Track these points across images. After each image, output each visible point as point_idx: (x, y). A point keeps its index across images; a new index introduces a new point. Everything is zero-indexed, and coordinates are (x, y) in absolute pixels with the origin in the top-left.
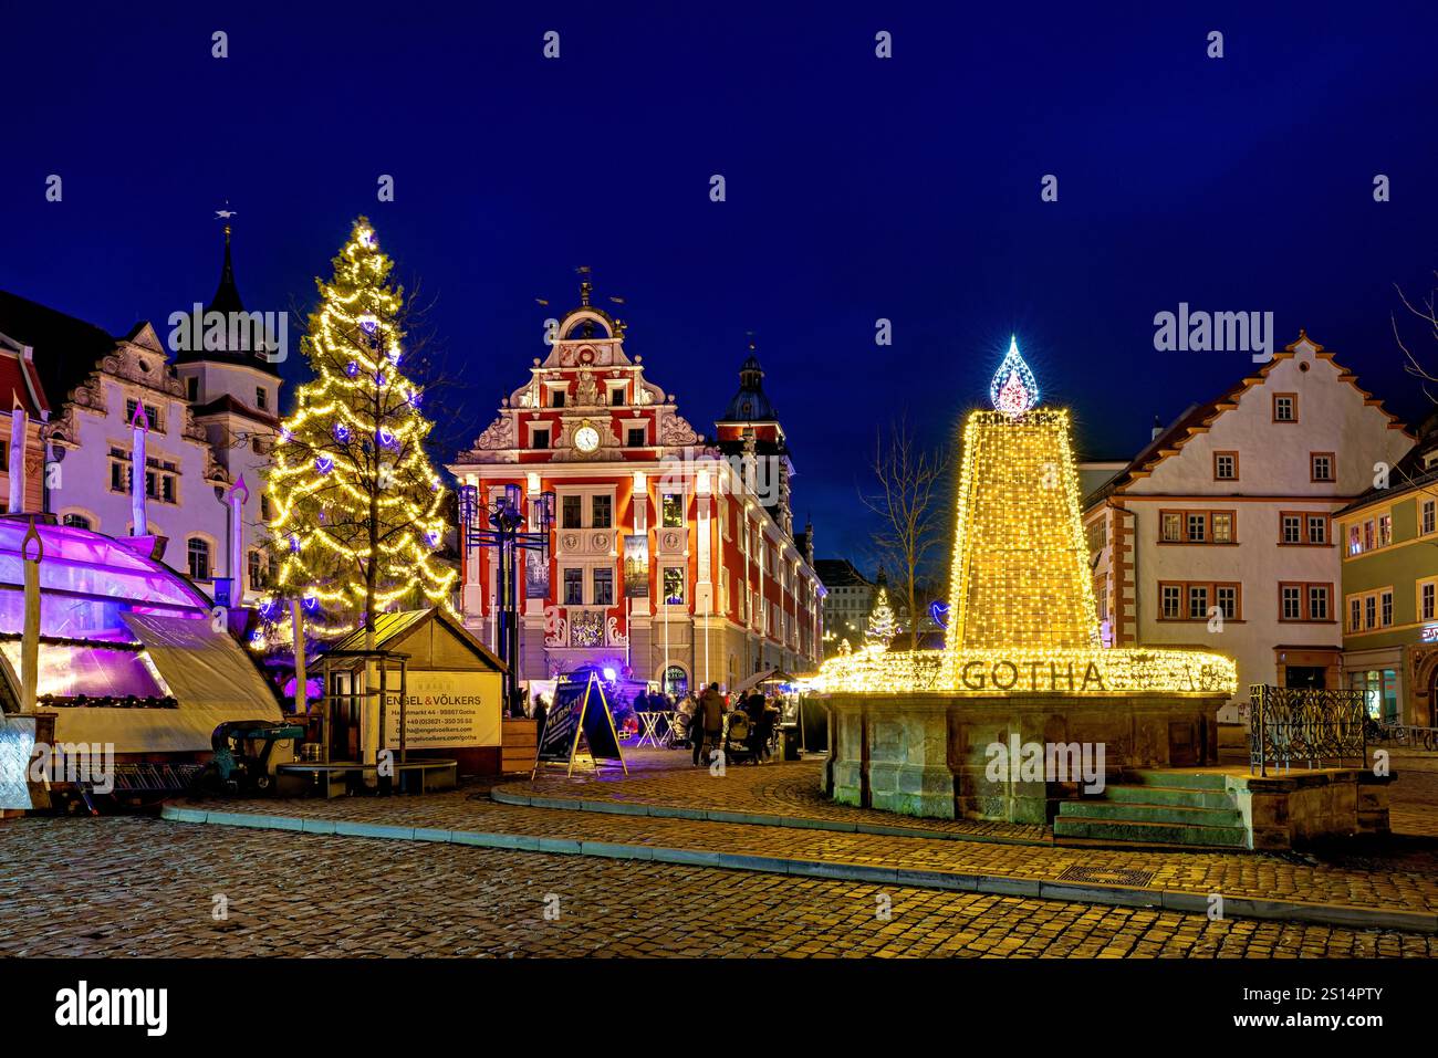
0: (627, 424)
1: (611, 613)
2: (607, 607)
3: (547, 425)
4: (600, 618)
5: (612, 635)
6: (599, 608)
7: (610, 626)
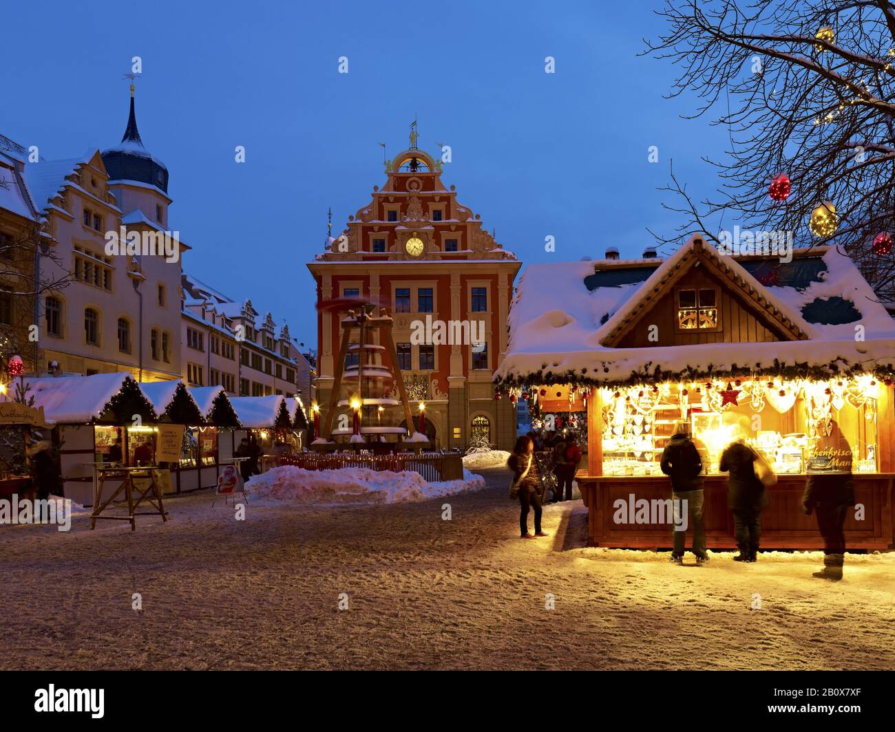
0: (445, 235)
1: (434, 376)
2: (431, 371)
3: (385, 235)
4: (425, 380)
5: (434, 392)
6: (425, 372)
7: (433, 385)
